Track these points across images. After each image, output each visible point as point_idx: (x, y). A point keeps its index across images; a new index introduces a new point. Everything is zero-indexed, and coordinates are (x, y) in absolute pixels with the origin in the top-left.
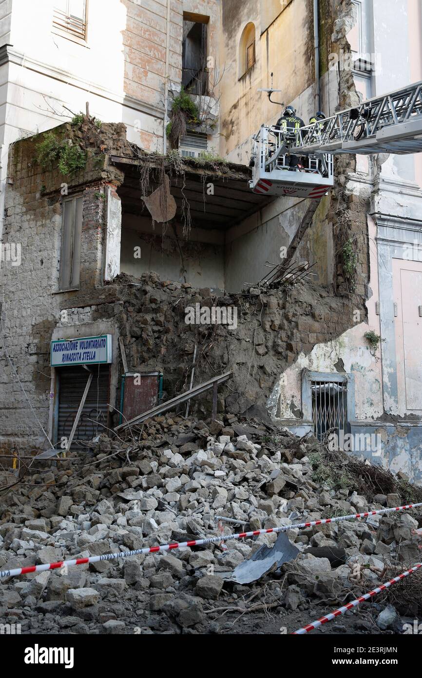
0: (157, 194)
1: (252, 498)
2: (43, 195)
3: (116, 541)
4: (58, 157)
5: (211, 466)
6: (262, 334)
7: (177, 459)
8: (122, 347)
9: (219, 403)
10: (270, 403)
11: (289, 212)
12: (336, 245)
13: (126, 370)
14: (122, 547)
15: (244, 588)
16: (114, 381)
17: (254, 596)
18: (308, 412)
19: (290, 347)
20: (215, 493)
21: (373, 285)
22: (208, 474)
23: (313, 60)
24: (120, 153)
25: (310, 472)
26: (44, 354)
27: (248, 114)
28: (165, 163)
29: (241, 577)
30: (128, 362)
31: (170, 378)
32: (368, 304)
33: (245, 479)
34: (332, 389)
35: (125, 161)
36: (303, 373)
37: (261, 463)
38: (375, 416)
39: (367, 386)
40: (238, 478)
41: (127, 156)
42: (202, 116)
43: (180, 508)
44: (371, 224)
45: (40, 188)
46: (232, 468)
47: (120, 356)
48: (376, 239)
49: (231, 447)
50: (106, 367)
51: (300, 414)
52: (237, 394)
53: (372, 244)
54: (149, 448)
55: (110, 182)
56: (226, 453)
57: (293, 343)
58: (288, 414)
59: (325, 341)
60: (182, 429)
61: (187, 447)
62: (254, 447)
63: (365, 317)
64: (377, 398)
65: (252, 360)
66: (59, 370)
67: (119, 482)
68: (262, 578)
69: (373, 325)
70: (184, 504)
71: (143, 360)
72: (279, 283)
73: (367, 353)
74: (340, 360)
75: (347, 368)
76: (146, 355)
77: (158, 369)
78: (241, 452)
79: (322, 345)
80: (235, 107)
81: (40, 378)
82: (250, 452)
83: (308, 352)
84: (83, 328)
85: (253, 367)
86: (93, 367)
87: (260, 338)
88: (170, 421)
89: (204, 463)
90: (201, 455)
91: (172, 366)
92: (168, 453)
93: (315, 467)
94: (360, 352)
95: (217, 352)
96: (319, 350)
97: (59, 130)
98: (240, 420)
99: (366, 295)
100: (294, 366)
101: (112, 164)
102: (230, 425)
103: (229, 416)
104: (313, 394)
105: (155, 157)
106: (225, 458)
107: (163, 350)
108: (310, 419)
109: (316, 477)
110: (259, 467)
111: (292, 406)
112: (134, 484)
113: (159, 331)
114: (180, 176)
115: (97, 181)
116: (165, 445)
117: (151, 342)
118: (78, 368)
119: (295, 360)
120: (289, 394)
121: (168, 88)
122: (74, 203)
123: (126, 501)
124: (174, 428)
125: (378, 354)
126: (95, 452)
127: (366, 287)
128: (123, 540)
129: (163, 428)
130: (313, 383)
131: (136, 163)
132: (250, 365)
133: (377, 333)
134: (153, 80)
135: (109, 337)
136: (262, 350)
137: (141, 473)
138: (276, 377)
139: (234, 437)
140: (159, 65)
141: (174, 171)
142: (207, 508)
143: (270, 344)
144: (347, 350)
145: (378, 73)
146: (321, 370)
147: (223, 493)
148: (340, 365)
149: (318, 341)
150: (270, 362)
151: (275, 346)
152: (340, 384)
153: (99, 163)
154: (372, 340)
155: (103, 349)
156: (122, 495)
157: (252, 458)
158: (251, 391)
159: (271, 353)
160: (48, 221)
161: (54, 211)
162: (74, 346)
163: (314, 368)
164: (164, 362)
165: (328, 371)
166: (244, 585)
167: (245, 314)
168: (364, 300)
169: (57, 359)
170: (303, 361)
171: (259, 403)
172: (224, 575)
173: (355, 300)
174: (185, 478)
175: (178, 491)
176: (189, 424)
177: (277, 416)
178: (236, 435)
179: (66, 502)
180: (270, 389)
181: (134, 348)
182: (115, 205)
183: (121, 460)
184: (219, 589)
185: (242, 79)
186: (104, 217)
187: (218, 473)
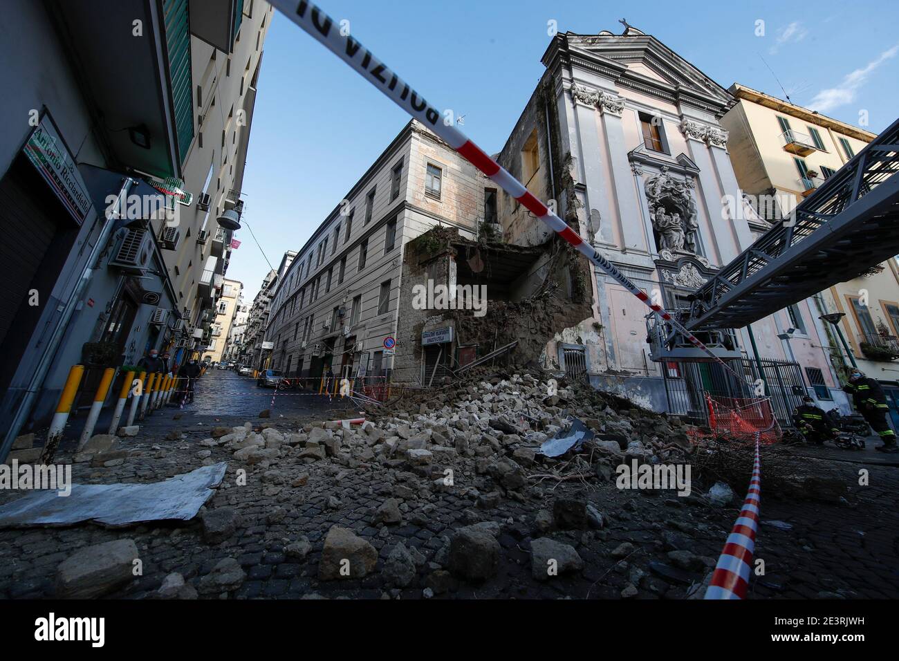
0: (474, 259)
1: (539, 407)
2: (419, 264)
3: (450, 425)
4: (426, 244)
5: (510, 389)
6: (533, 323)
7: (489, 386)
8: (457, 333)
9: (511, 359)
10: (540, 360)
11: (542, 268)
12: (572, 276)
13: (459, 344)
14: (455, 429)
15: (553, 460)
16: (453, 351)
17: (563, 467)
18: (563, 367)
19: (550, 329)
20: (515, 403)
21: (595, 297)
22: (508, 394)
23: (552, 192)
24: (456, 240)
25: (573, 396)
26: (419, 340)
27: (517, 227)
28: (478, 244)
29: (548, 451)
30: (460, 341)
31: (483, 347)
32: (593, 307)
33: (532, 397)
34: (576, 354)
35: (458, 243)
36: (559, 344)
37: (541, 387)
38: (603, 370)
39: (597, 353)
40: (528, 396)
41: (459, 241)
42: (495, 232)
43: (492, 411)
44: (591, 265)
45: (418, 261)
46: (524, 391)
47: (456, 338)
48: (595, 272)
49: (521, 380)
50: (449, 344)
51: (558, 367)
52: (521, 355)
53: (593, 275)
54: (472, 381)
55: (451, 254)
56: (517, 383)
57: (552, 327)
58: (551, 367)
59: (570, 327)
60: (490, 372)
61: (495, 380)
62: (536, 381)
63: (592, 315)
64: (603, 360)
65: (528, 337)
66: (427, 348)
67: (455, 398)
68: (567, 453)
69: (597, 318)
70: (495, 409)
71: (468, 339)
72: (541, 297)
73: (595, 335)
74: (580, 338)
75: (584, 342)
76: (470, 337)
77: (476, 343)
78: (527, 383)
79: (568, 329)
80: (511, 226)
81: (417, 353)
82: (532, 383)
83: (560, 332)
84: (438, 326)
85: (529, 340)
86: (442, 344)
87: (532, 325)
88: (484, 369)
89: (505, 387)
90: (504, 383)
91: (484, 342)
92: (483, 383)
93: (576, 392)
94: (590, 334)
95: (509, 332)
96: (566, 332)
97: (427, 234)
98: (524, 368)
99: (592, 302)
100: (553, 340)
101: (452, 245)
102: (518, 370)
103: (517, 365)
104: (565, 356)
105: (473, 243)
106: (518, 385)
107: (479, 334)
108: (564, 370)
109: (577, 398)
110: (540, 390)
111: (553, 362)
112: (464, 398)
113: (476, 324)
114: (486, 250)
115: (445, 254)
116: (482, 380)
117: (473, 330)
118: (435, 346)
119: (553, 337)
120: (551, 355)
121: (478, 220)
122: (434, 266)
123: (459, 407)
124: (486, 372)
125: (601, 335)
126: (442, 385)
127: (591, 298)
128: (456, 425)
129: (480, 372)
130: (565, 350)
131: (463, 244)
132: (527, 339)
133: (600, 323)
134: (471, 217)
135: (451, 328)
136: (533, 331)
137: (468, 394)
138: (543, 345)
139: (522, 375)
140: (474, 210)
141: (482, 248)
142: (510, 411)
143: (538, 328)
144: (583, 332)
145: (589, 188)
146: (569, 343)
147: (519, 402)
148: (579, 340)
149: (566, 327)
150: (539, 338)
151: (541, 329)
152: (581, 351)
153: (445, 245)
154: (597, 327)
155: (447, 335)
156: (456, 404)
157: (534, 386)
158: (529, 353)
159: (539, 333)
161: (424, 271)
162: (433, 334)
163: (565, 341)
164: (479, 339)
165: (573, 343)
166: (552, 458)
167: (523, 313)
168: (591, 305)
169: (425, 342)
170: (558, 337)
171: (534, 359)
172: (533, 449)
173: (585, 305)
174: (494, 395)
175: (491, 401)
176: (495, 370)
177: (545, 367)
178: (523, 374)
179: (424, 406)
180: (540, 352)
181: (464, 333)
182: (453, 265)
183: (456, 387)
184: (532, 459)
185: (514, 212)
186: (448, 270)
187: (514, 393)
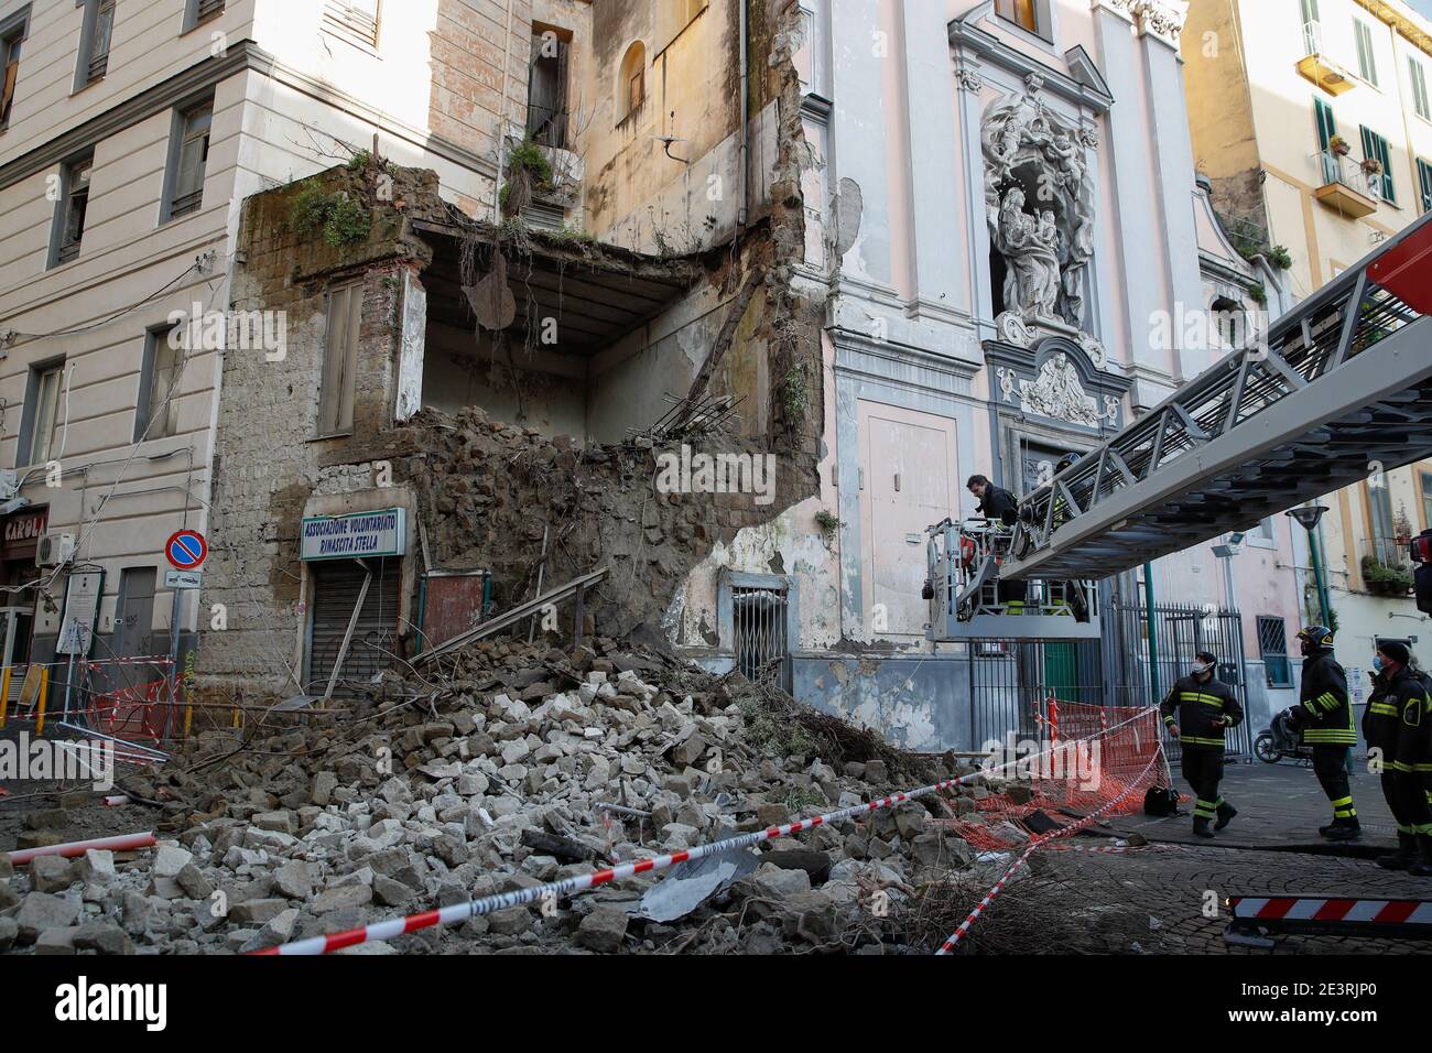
0: (487, 283)
1: (651, 772)
2: (296, 281)
3: (418, 849)
4: (324, 218)
5: (579, 720)
6: (654, 511)
7: (518, 709)
8: (423, 529)
9: (586, 620)
10: (668, 621)
11: (694, 327)
12: (773, 373)
13: (428, 566)
14: (431, 859)
15: (666, 929)
16: (408, 584)
17: (685, 943)
18: (727, 637)
19: (699, 532)
20: (589, 764)
21: (828, 438)
22: (572, 734)
23: (738, 95)
24: (428, 215)
25: (742, 730)
26: (290, 540)
27: (629, 177)
28: (501, 238)
29: (658, 909)
30: (433, 553)
31: (503, 578)
32: (820, 467)
33: (636, 741)
34: (764, 600)
35: (434, 228)
36: (721, 574)
37: (661, 714)
38: (829, 644)
39: (817, 596)
40: (624, 740)
41: (438, 221)
42: (557, 180)
43: (529, 791)
44: (826, 343)
45: (292, 269)
46: (614, 723)
47: (418, 543)
48: (835, 368)
49: (609, 690)
50: (394, 562)
51: (714, 639)
52: (616, 607)
53: (828, 374)
54: (469, 691)
55: (409, 262)
56: (600, 699)
57: (705, 525)
58: (695, 639)
59: (755, 524)
60: (523, 660)
61: (535, 689)
62: (649, 690)
63: (816, 489)
64: (831, 615)
65: (639, 552)
66: (316, 567)
67: (418, 748)
68: (697, 910)
69: (827, 500)
70: (535, 785)
71: (458, 551)
72: (682, 430)
73: (818, 544)
74: (778, 556)
75: (788, 567)
76: (463, 543)
77: (479, 565)
78: (628, 699)
79: (750, 530)
80: (609, 167)
81: (282, 581)
82: (640, 697)
83: (728, 540)
84: (357, 499)
85: (640, 562)
86: (374, 563)
87: (651, 516)
88: (504, 649)
89: (565, 716)
90: (562, 702)
91: (506, 560)
92: (501, 699)
93: (749, 721)
94: (807, 543)
95: (583, 538)
96: (744, 537)
97: (328, 176)
98: (620, 648)
99: (818, 454)
100: (706, 562)
101: (414, 233)
102: (603, 654)
103: (602, 640)
104: (736, 606)
105: (485, 228)
106: (600, 706)
107: (492, 535)
108: (730, 647)
109: (751, 736)
110: (660, 720)
111: (703, 627)
112: (446, 751)
113: (485, 504)
114: (525, 259)
115: (389, 259)
116: (497, 686)
117: (472, 521)
118: (347, 564)
119: (707, 553)
120: (697, 608)
121: (504, 131)
122: (348, 293)
123: (433, 780)
124: (510, 660)
125: (834, 546)
126: (375, 699)
127: (818, 441)
128: (433, 847)
129: (491, 660)
130: (736, 590)
131: (453, 233)
132: (635, 559)
133: (833, 514)
134: (481, 118)
135: (401, 512)
136: (654, 536)
137: (458, 733)
138: (676, 579)
139: (613, 673)
140: (492, 97)
141: (514, 249)
142: (575, 790)
143: (668, 526)
144: (788, 539)
145: (839, 113)
146: (748, 569)
147: (602, 765)
148: (777, 562)
149: (744, 524)
150: (668, 557)
151: (676, 529)
152: (777, 592)
153: (393, 229)
154: (826, 524)
155: (390, 532)
156: (425, 769)
157: (644, 708)
158: (637, 600)
159: (670, 540)
160: (302, 323)
161: (315, 307)
162: (342, 527)
163: (737, 565)
164: (492, 552)
165: (759, 571)
166: (664, 924)
167: (628, 478)
168: (815, 462)
169: (312, 548)
170: (720, 555)
171: (651, 620)
172: (625, 907)
173: (802, 461)
174: (534, 739)
175: (522, 761)
176: (536, 654)
177: (678, 642)
178: (617, 671)
179: (326, 781)
180: (668, 599)
181: (442, 531)
182: (415, 300)
183: (421, 711)
184: (622, 933)
185: (622, 124)
186: (397, 317)
187: (589, 732)
